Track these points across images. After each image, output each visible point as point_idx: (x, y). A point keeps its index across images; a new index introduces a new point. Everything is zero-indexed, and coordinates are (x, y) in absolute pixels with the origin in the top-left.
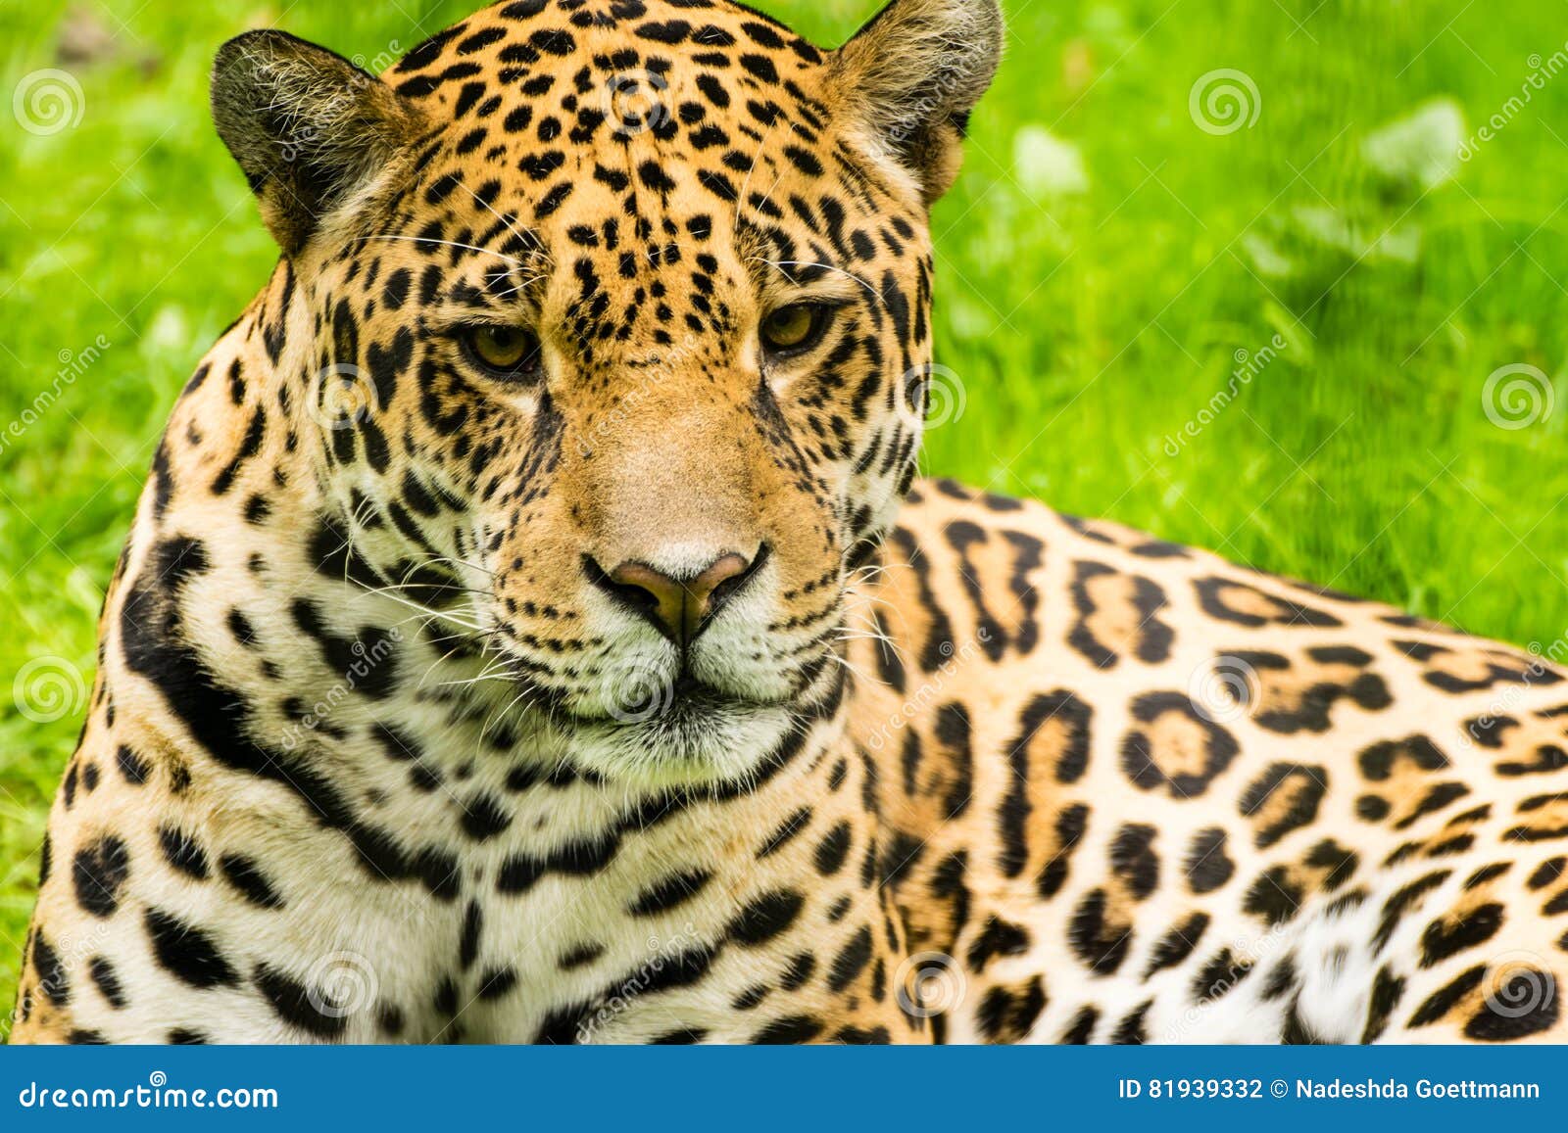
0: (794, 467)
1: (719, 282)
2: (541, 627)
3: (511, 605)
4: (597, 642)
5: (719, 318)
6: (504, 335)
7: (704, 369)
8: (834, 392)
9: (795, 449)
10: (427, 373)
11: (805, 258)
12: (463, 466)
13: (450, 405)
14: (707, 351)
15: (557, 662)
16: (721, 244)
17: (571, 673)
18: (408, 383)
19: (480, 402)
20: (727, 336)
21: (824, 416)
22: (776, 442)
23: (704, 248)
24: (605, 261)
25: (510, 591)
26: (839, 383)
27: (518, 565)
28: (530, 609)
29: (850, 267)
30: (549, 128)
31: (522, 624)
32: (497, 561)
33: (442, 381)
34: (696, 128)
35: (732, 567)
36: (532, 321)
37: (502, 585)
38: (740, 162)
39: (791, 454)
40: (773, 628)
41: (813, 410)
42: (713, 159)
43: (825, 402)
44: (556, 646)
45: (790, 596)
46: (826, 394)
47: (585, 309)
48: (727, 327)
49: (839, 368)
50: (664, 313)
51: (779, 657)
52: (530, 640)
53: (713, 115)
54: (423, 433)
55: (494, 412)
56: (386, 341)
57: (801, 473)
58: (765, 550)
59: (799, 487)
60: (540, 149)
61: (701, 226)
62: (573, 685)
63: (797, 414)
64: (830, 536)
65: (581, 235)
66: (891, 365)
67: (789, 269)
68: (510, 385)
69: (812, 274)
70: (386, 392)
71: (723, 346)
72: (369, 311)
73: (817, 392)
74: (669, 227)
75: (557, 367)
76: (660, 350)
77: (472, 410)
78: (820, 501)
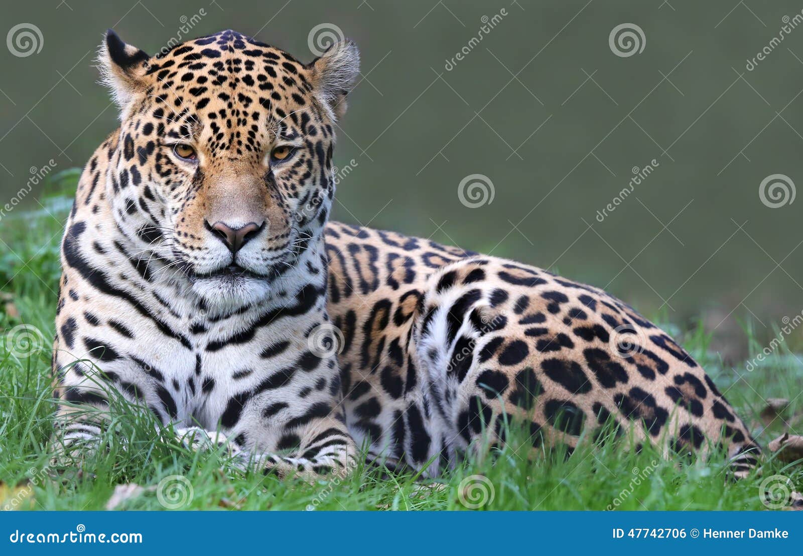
0: (277, 199)
1: (257, 135)
2: (188, 241)
3: (179, 233)
4: (206, 248)
5: (257, 146)
6: (186, 147)
7: (251, 163)
8: (294, 176)
9: (279, 193)
10: (159, 157)
11: (289, 132)
12: (168, 188)
13: (165, 168)
14: (252, 157)
15: (192, 254)
16: (261, 123)
17: (196, 258)
18: (152, 159)
19: (176, 169)
20: (259, 153)
21: (289, 184)
22: (272, 190)
23: (255, 123)
24: (221, 123)
25: (180, 229)
26: (296, 173)
27: (183, 220)
28: (186, 235)
29: (305, 137)
30: (202, 80)
31: (182, 239)
32: (176, 218)
33: (164, 160)
34: (263, 83)
35: (252, 227)
36: (195, 144)
37: (177, 227)
38: (276, 96)
39: (277, 194)
40: (264, 250)
41: (286, 181)
42: (266, 94)
43: (290, 179)
44: (192, 248)
45: (270, 240)
46: (291, 177)
47: (214, 139)
48: (259, 150)
49: (297, 169)
50: (240, 143)
51: (265, 260)
52: (184, 245)
53: (270, 79)
54: (155, 175)
55: (181, 172)
56: (144, 145)
57: (280, 201)
58: (264, 224)
59: (278, 205)
60: (198, 86)
61: (256, 116)
62: (196, 262)
63: (280, 182)
64: (287, 222)
65: (212, 116)
66: (316, 170)
67: (283, 134)
68: (186, 164)
69: (292, 137)
70: (143, 161)
71: (258, 156)
72: (137, 135)
73: (287, 176)
74: (245, 114)
75: (203, 159)
76: (239, 156)
77: (173, 171)
78: (285, 211)
